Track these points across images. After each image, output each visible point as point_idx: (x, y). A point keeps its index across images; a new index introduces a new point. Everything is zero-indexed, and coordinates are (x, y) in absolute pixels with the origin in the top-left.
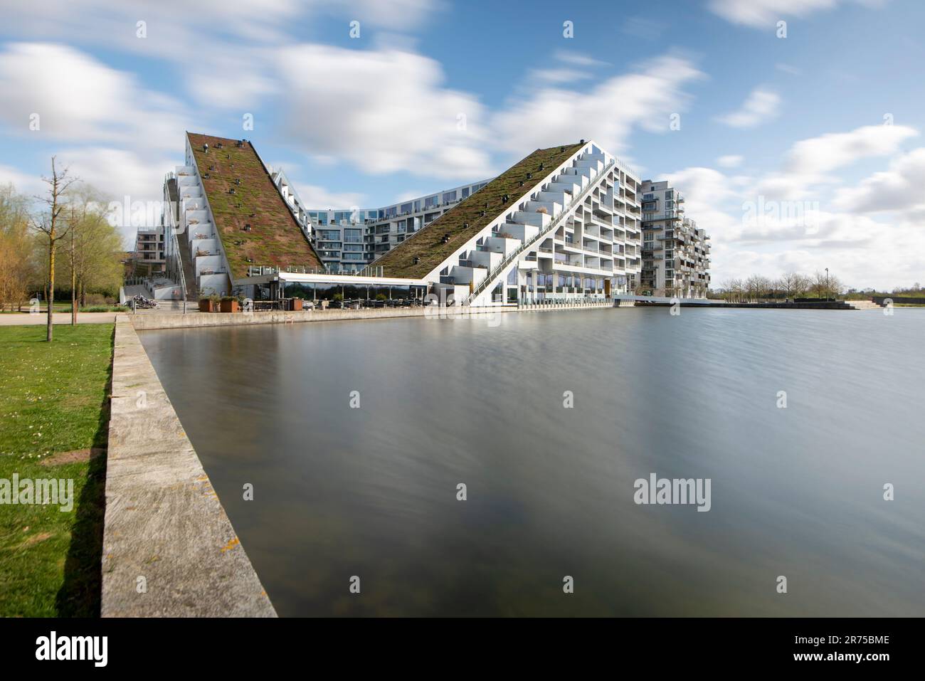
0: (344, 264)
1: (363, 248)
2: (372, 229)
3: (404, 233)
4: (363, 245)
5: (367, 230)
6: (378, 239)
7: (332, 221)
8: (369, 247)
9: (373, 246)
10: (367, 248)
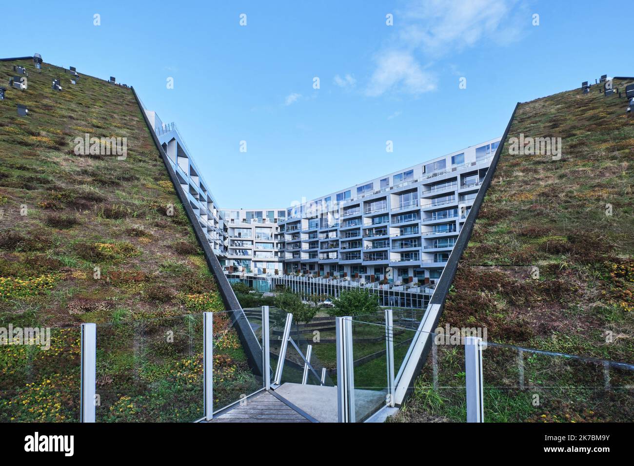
0: (255, 262)
1: (273, 246)
2: (282, 227)
3: (315, 229)
4: (273, 243)
5: (277, 228)
6: (288, 238)
7: (244, 220)
8: (279, 245)
9: (283, 244)
10: (277, 246)
